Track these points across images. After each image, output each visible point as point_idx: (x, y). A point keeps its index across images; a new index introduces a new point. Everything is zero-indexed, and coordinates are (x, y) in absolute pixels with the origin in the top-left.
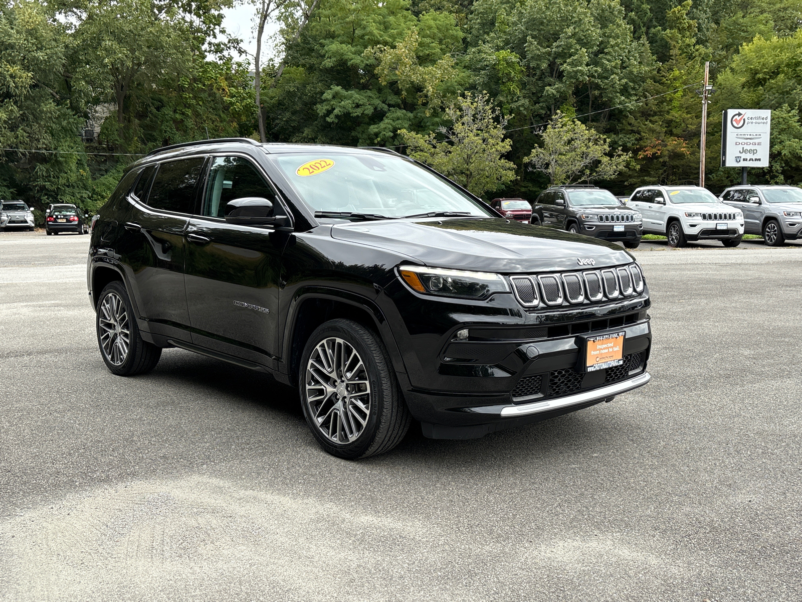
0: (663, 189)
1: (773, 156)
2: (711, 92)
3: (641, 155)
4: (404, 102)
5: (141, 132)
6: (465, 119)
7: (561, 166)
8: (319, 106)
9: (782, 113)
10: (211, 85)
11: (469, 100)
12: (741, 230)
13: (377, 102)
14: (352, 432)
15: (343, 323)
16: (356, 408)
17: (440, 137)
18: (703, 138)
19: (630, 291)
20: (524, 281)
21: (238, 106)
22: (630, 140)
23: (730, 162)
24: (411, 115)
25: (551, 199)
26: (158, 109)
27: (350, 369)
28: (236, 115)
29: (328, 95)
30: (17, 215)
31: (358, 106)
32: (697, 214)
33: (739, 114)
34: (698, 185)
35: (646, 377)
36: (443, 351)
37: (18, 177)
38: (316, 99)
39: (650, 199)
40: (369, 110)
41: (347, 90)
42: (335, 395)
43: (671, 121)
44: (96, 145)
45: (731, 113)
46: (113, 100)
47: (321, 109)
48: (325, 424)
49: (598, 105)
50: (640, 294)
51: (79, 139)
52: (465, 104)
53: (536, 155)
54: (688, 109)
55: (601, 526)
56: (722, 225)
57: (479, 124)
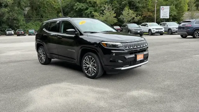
0: (148, 23)
1: (170, 16)
2: (157, 2)
3: (142, 16)
4: (92, 5)
5: (36, 13)
6: (106, 9)
7: (126, 19)
8: (74, 7)
9: (172, 6)
10: (51, 3)
11: (107, 5)
12: (164, 32)
13: (87, 6)
14: (93, 74)
15: (90, 53)
16: (93, 69)
17: (101, 13)
18: (155, 12)
19: (144, 45)
20: (125, 44)
21: (57, 7)
22: (140, 13)
23: (161, 17)
24: (94, 8)
25: (125, 26)
26: (39, 8)
27: (92, 62)
28: (56, 9)
29: (76, 4)
30: (10, 32)
31: (82, 7)
32: (154, 29)
33: (163, 7)
34: (154, 22)
35: (147, 62)
36: (110, 58)
37: (10, 24)
38: (74, 5)
39: (145, 25)
40: (85, 8)
41: (80, 3)
42: (89, 67)
43: (149, 9)
44: (26, 16)
45: (161, 7)
46: (29, 6)
47: (75, 7)
48: (87, 72)
49: (133, 5)
50: (146, 46)
51: (22, 15)
52: (106, 6)
53: (121, 17)
54: (152, 6)
55: (141, 88)
56: (160, 31)
57: (109, 10)
